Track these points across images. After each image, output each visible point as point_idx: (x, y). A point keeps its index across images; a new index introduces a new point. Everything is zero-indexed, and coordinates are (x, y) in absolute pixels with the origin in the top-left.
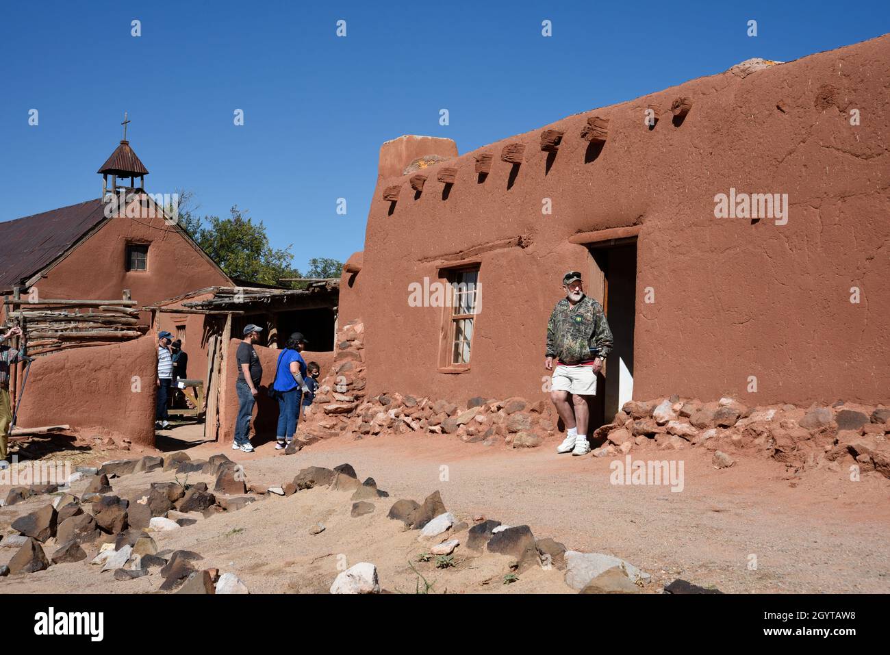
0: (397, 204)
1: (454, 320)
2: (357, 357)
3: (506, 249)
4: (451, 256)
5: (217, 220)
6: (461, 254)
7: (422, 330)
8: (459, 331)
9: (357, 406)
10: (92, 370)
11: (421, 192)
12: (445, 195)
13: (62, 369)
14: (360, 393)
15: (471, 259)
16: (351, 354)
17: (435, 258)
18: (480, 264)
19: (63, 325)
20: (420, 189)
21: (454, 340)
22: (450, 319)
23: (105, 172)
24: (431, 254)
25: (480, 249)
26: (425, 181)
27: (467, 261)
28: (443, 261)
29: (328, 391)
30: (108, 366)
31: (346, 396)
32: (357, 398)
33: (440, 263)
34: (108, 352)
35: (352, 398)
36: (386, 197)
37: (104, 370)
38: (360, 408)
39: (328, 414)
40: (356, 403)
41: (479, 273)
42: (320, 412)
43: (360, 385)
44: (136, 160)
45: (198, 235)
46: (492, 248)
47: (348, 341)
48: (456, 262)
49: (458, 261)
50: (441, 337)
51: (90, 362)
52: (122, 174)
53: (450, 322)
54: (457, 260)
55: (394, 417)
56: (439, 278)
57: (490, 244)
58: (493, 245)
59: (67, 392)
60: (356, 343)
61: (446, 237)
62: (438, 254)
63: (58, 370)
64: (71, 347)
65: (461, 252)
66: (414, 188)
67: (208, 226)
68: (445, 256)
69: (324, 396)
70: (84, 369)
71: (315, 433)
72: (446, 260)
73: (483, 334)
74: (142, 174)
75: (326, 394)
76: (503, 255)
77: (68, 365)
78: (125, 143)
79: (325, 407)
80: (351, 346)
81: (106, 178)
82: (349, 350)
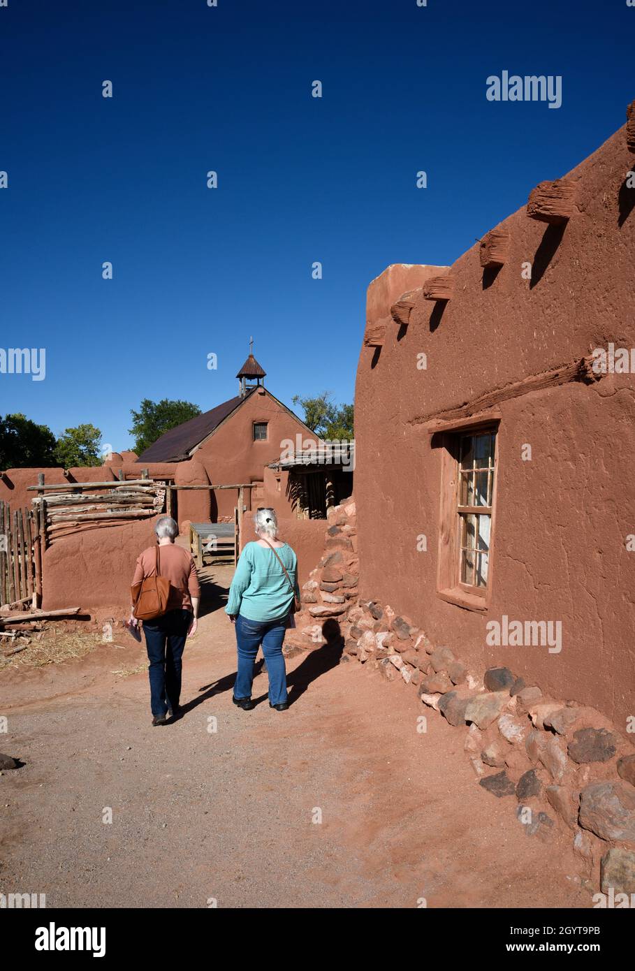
0: (382, 350)
1: (461, 514)
2: (349, 546)
3: (549, 391)
4: (450, 412)
5: (345, 405)
6: (465, 407)
7: (416, 525)
8: (469, 529)
9: (349, 608)
10: (105, 552)
11: (407, 324)
12: (435, 321)
13: (78, 551)
14: (352, 592)
15: (482, 414)
16: (341, 542)
17: (429, 417)
18: (498, 421)
19: (81, 508)
20: (405, 320)
21: (461, 546)
22: (454, 512)
23: (240, 376)
24: (424, 410)
25: (496, 395)
26: (411, 309)
27: (475, 418)
28: (439, 421)
29: (315, 588)
30: (120, 546)
31: (335, 595)
32: (348, 598)
33: (435, 424)
34: (121, 533)
35: (342, 598)
36: (367, 342)
37: (117, 551)
38: (352, 611)
39: (315, 617)
40: (348, 603)
41: (497, 436)
42: (306, 614)
43: (353, 581)
44: (258, 367)
45: (336, 415)
46: (519, 392)
47: (337, 525)
48: (458, 421)
49: (462, 420)
50: (441, 541)
51: (103, 544)
52: (250, 377)
53: (453, 517)
54: (460, 417)
55: (382, 647)
56: (432, 448)
57: (515, 384)
58: (520, 387)
59: (83, 574)
60: (347, 528)
61: (442, 384)
62: (432, 410)
63: (73, 554)
64: (91, 528)
65: (465, 404)
66: (397, 320)
67: (341, 409)
68: (443, 412)
69: (310, 595)
70: (98, 551)
71: (298, 643)
72: (445, 418)
73: (509, 550)
74: (262, 376)
75: (313, 592)
76: (545, 401)
77: (82, 548)
78: (251, 356)
79: (310, 609)
80: (341, 531)
81: (241, 381)
82: (339, 536)
